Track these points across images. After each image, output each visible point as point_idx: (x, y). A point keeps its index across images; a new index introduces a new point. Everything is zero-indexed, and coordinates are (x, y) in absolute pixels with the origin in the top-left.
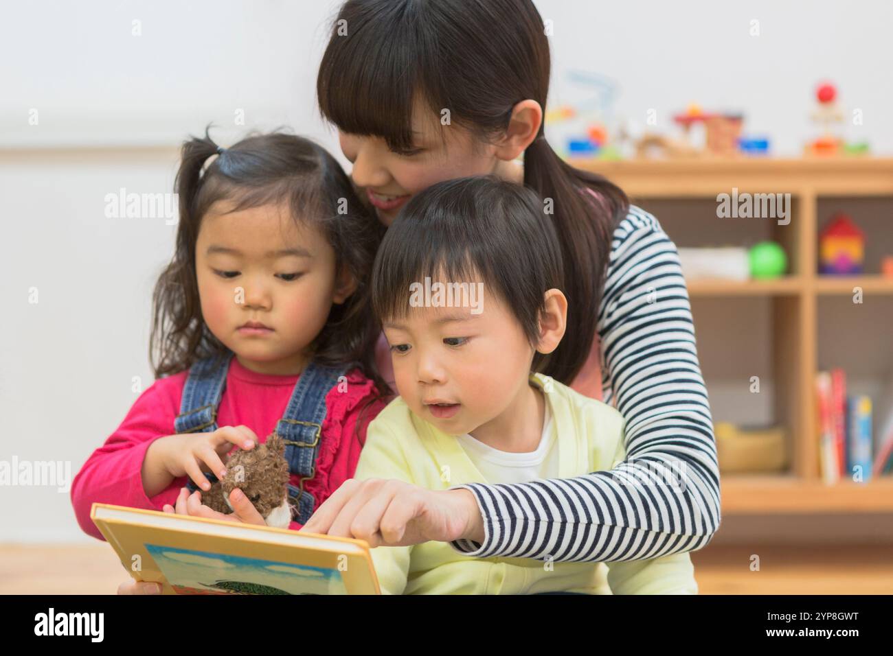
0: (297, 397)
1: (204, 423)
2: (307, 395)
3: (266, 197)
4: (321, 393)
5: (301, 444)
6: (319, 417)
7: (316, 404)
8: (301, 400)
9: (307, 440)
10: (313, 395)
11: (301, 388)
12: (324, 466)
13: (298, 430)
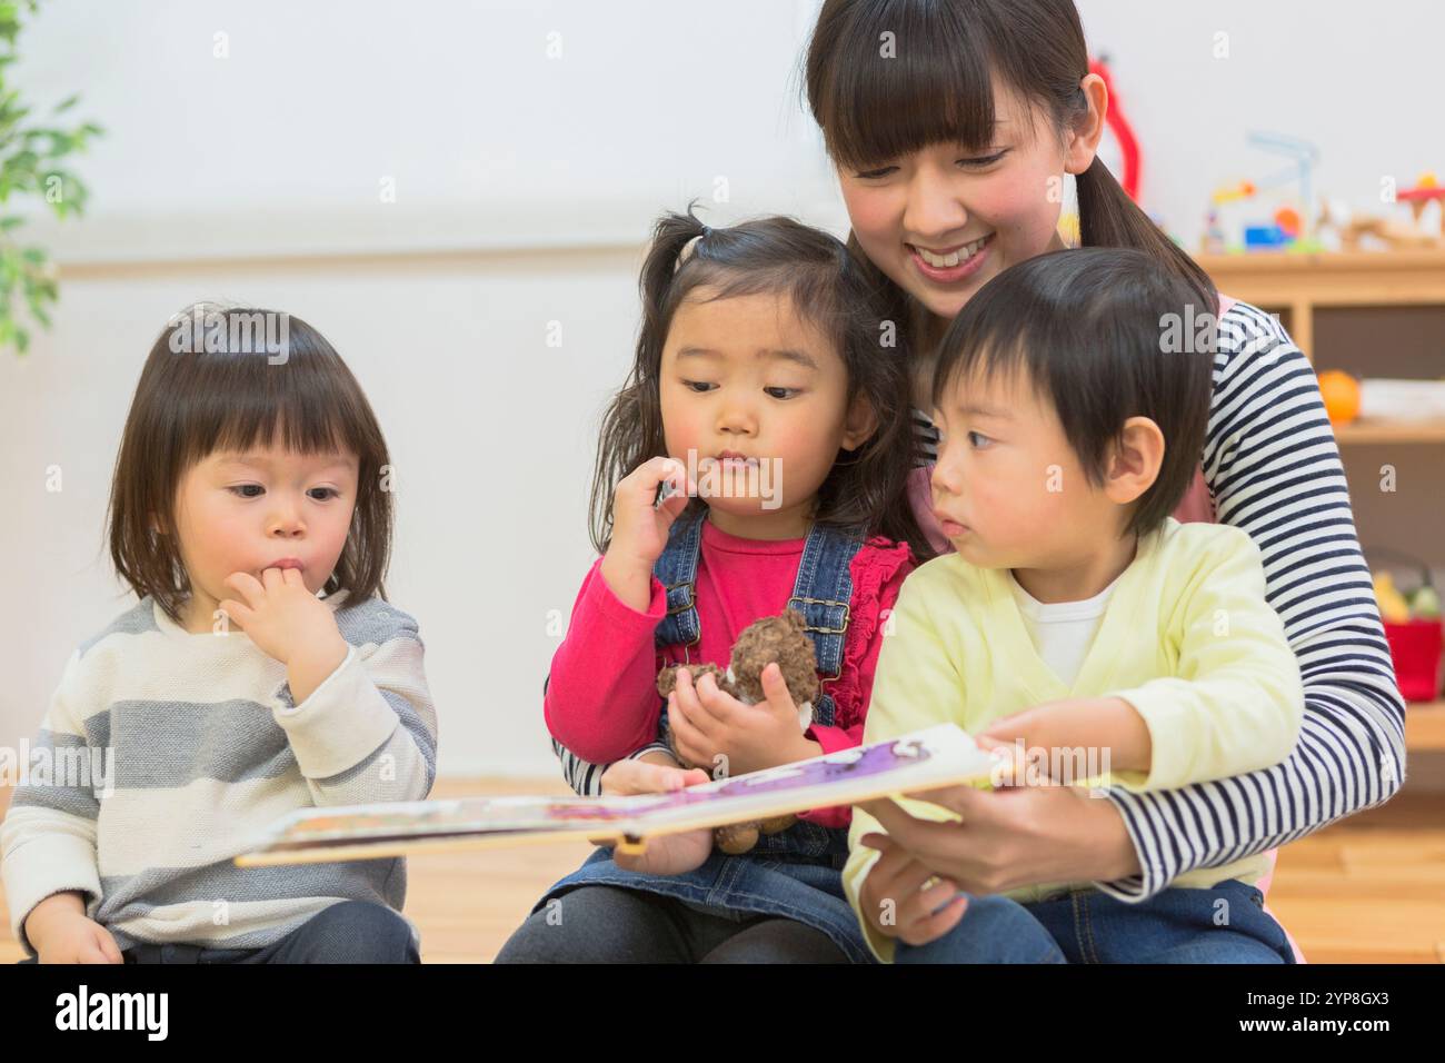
0: (807, 569)
1: (680, 606)
2: (819, 565)
3: (760, 285)
4: (840, 563)
5: (825, 630)
6: (843, 593)
7: (836, 576)
8: (813, 573)
9: (833, 624)
10: (830, 564)
11: (811, 556)
12: (854, 657)
13: (819, 612)
